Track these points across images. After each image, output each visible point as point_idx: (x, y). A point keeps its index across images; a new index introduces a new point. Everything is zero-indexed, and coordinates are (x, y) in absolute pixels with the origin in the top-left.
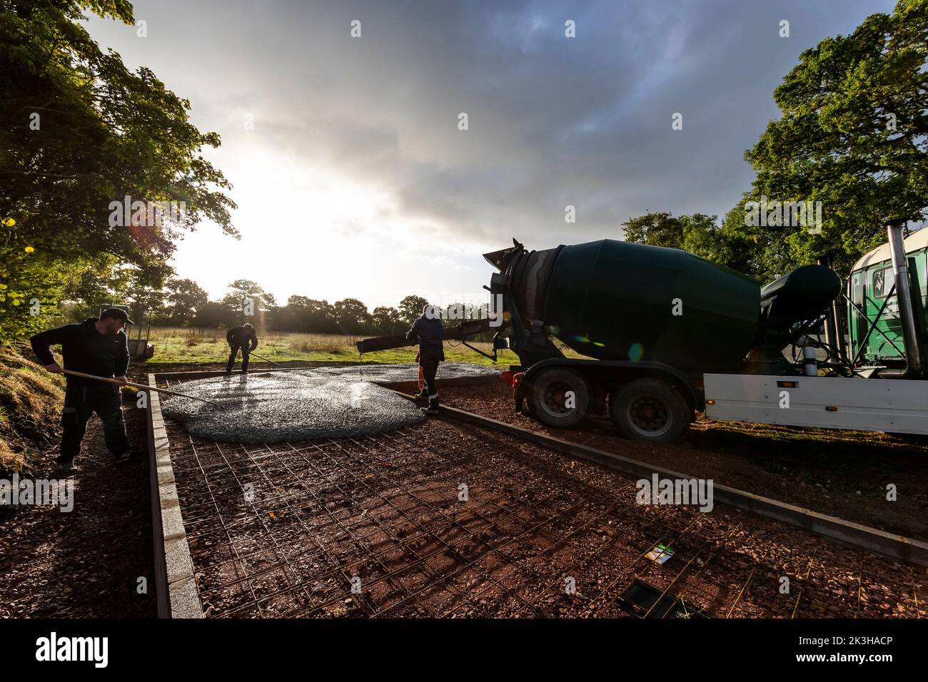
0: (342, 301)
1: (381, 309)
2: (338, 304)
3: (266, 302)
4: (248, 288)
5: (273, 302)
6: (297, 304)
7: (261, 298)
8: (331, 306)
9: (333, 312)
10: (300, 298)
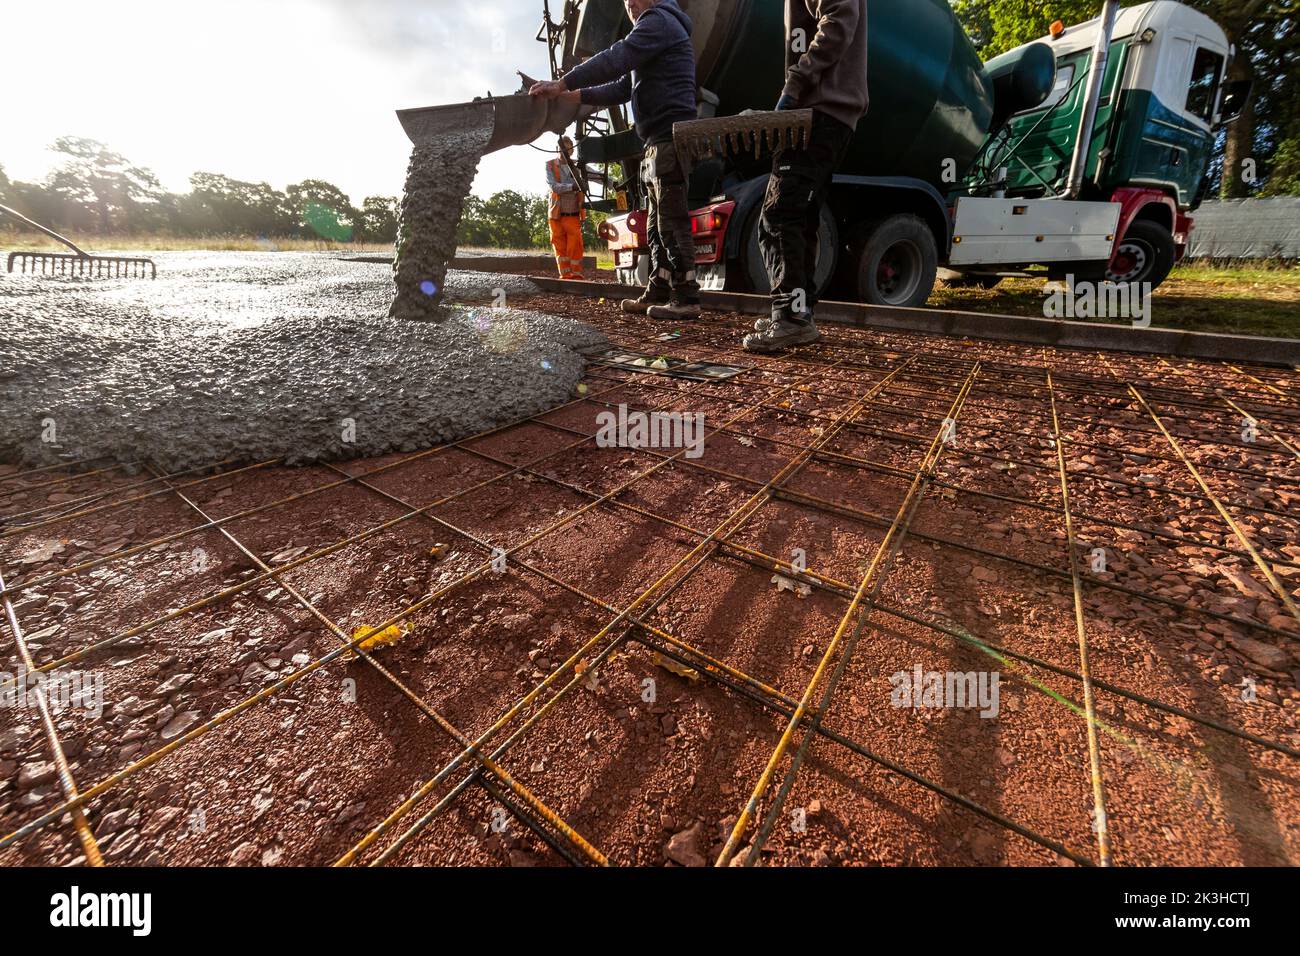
0: (298, 185)
1: (375, 200)
2: (292, 189)
3: (143, 184)
4: (92, 155)
5: (157, 184)
6: (209, 191)
7: (129, 175)
8: (283, 195)
9: (287, 204)
10: (211, 177)
